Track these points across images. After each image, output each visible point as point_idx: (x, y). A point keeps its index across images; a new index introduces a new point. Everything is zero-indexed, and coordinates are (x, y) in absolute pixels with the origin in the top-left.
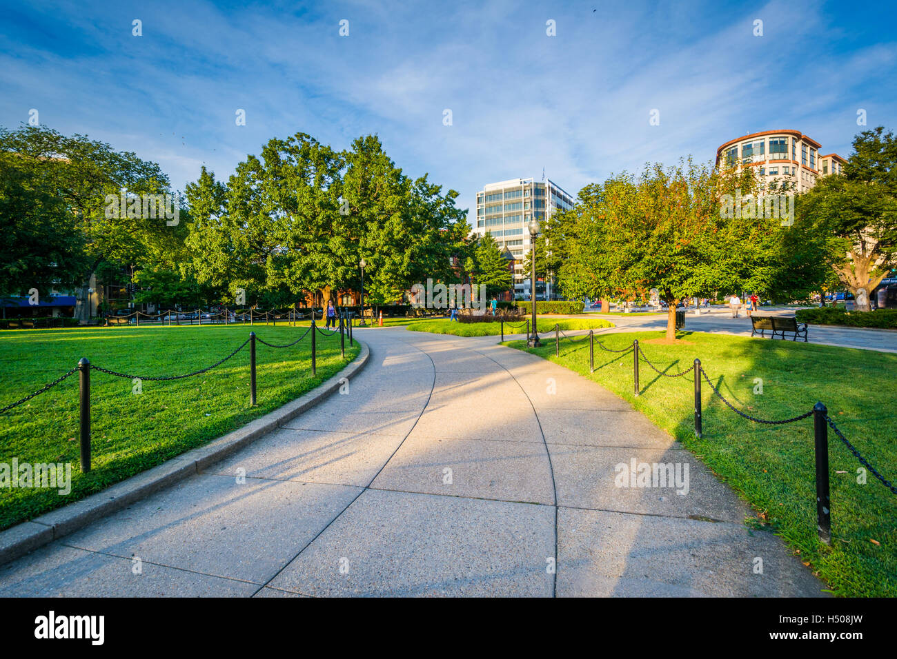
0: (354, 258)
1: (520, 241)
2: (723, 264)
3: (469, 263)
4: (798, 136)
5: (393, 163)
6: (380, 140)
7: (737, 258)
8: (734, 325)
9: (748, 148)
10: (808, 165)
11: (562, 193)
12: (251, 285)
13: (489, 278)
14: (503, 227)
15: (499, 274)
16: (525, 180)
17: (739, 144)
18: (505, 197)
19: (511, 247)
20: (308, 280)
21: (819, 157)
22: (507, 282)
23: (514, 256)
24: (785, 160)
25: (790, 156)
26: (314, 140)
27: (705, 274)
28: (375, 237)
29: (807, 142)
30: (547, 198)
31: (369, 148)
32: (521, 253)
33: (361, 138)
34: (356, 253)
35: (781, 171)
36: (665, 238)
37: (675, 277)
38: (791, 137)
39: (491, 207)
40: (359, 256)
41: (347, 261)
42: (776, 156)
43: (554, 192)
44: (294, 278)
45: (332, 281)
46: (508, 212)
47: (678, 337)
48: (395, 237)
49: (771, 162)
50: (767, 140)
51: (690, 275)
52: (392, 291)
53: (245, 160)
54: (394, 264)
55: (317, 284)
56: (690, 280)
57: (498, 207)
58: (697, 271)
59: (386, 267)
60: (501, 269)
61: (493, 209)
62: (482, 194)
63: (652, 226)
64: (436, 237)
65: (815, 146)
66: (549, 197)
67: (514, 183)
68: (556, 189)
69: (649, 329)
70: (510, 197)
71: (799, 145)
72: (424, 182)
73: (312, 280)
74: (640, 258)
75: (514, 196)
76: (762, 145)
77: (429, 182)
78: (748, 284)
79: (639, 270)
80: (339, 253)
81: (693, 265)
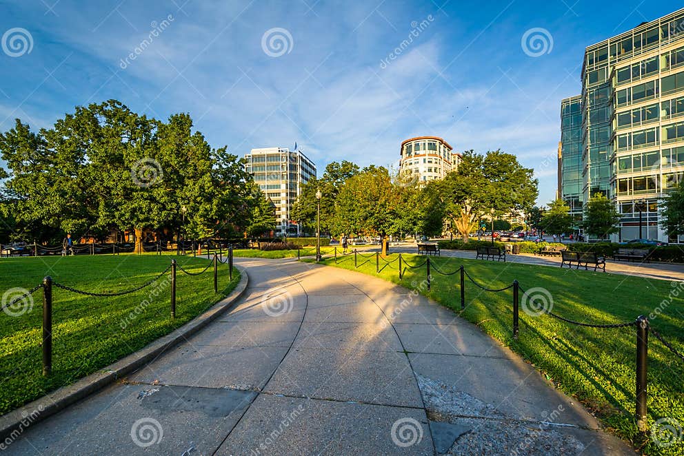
0: (174, 205)
1: (279, 194)
2: (406, 219)
3: (256, 210)
4: (442, 142)
5: (203, 137)
6: (191, 117)
7: (411, 216)
8: (410, 250)
9: (417, 145)
10: (447, 159)
11: (308, 161)
12: (83, 225)
13: (259, 221)
14: (266, 183)
15: (266, 218)
16: (283, 149)
17: (413, 142)
18: (268, 160)
19: (272, 198)
20: (135, 220)
21: (452, 154)
22: (272, 224)
23: (275, 204)
24: (435, 155)
25: (437, 153)
26: (125, 107)
27: (399, 223)
28: (192, 189)
29: (446, 146)
30: (298, 164)
31: (182, 122)
32: (279, 203)
33: (177, 115)
34: (176, 201)
35: (434, 161)
36: (382, 206)
37: (387, 225)
38: (438, 141)
39: (256, 167)
40: (178, 203)
41: (169, 207)
42: (431, 152)
43: (303, 160)
44: (123, 219)
45: (156, 222)
46: (270, 172)
47: (387, 255)
48: (206, 191)
49: (429, 155)
50: (427, 142)
51: (393, 224)
52: (206, 230)
53: (64, 118)
54: (206, 210)
55: (144, 224)
56: (393, 226)
57: (262, 167)
58: (396, 221)
59: (200, 212)
60: (268, 215)
61: (258, 168)
62: (249, 156)
63: (376, 199)
64: (233, 193)
65: (450, 148)
66: (299, 163)
67: (274, 151)
68: (304, 158)
69: (370, 253)
70: (271, 160)
71: (442, 146)
72: (224, 151)
73: (139, 220)
74: (372, 215)
75: (274, 160)
76: (424, 144)
77: (227, 152)
78: (416, 229)
79: (371, 221)
80: (162, 201)
81: (394, 219)
